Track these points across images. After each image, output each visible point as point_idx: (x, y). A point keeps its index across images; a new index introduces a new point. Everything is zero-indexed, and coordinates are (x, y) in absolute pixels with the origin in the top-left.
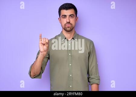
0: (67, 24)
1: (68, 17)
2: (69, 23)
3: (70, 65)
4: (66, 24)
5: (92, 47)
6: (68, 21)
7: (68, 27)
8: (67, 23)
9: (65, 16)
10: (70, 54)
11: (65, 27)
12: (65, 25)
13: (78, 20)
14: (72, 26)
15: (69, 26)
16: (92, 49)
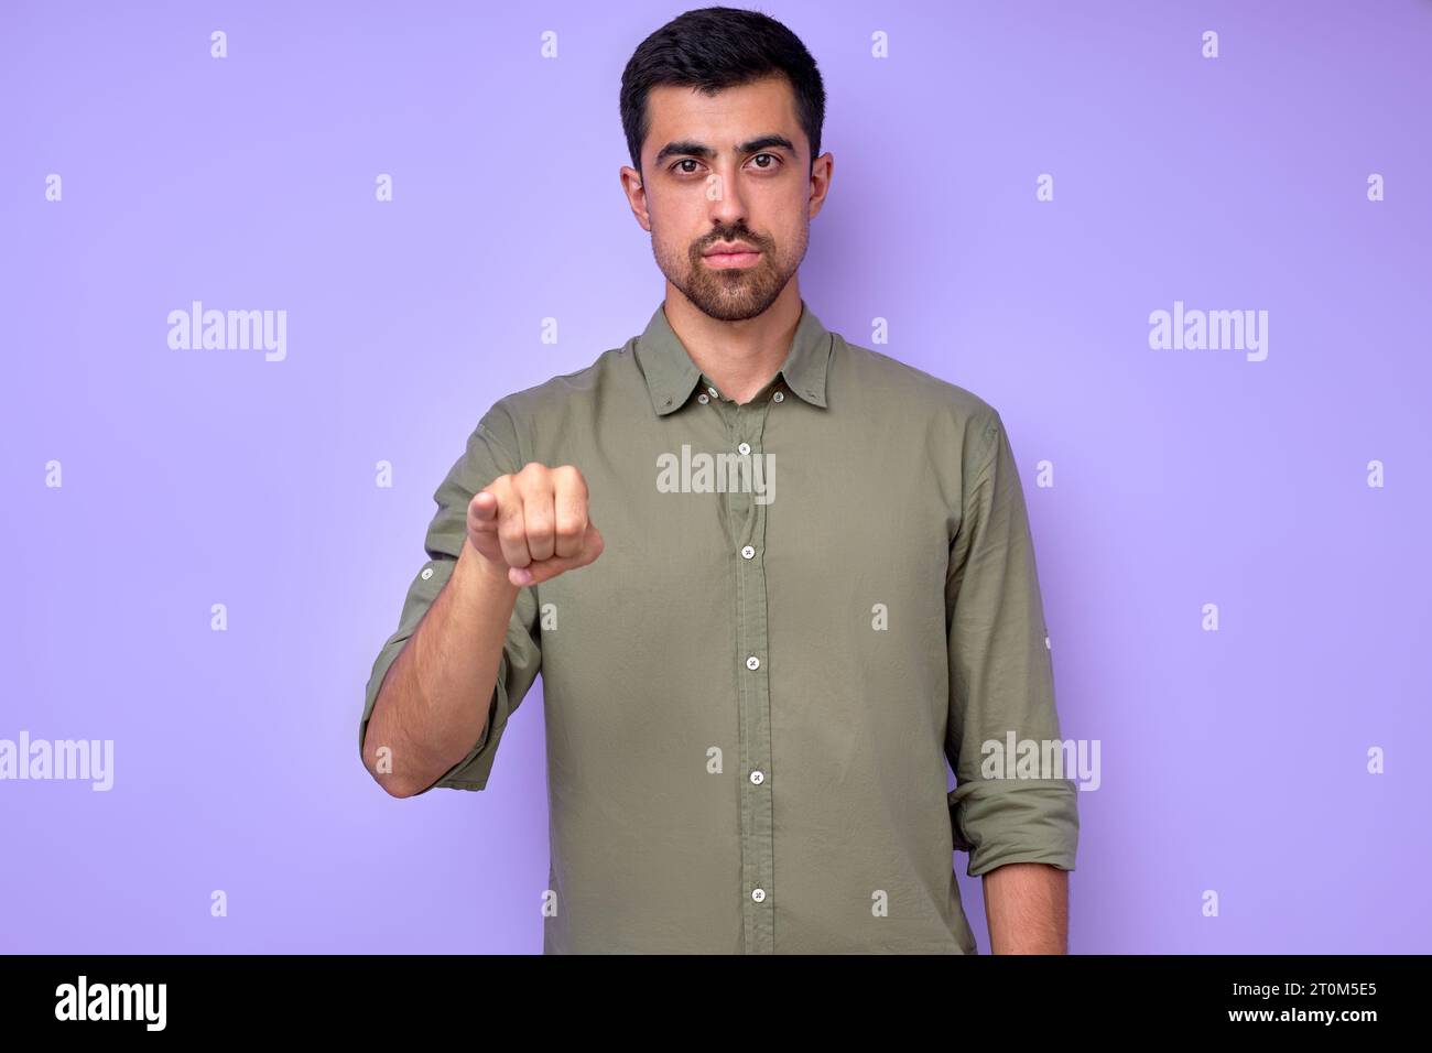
0: (721, 242)
1: (724, 163)
2: (740, 228)
3: (753, 663)
4: (710, 247)
5: (983, 473)
6: (728, 212)
7: (733, 275)
8: (720, 229)
9: (695, 157)
10: (748, 552)
11: (696, 267)
12: (697, 251)
13: (835, 186)
14: (771, 264)
15: (736, 262)
16: (988, 495)
